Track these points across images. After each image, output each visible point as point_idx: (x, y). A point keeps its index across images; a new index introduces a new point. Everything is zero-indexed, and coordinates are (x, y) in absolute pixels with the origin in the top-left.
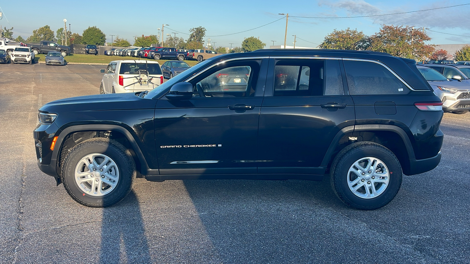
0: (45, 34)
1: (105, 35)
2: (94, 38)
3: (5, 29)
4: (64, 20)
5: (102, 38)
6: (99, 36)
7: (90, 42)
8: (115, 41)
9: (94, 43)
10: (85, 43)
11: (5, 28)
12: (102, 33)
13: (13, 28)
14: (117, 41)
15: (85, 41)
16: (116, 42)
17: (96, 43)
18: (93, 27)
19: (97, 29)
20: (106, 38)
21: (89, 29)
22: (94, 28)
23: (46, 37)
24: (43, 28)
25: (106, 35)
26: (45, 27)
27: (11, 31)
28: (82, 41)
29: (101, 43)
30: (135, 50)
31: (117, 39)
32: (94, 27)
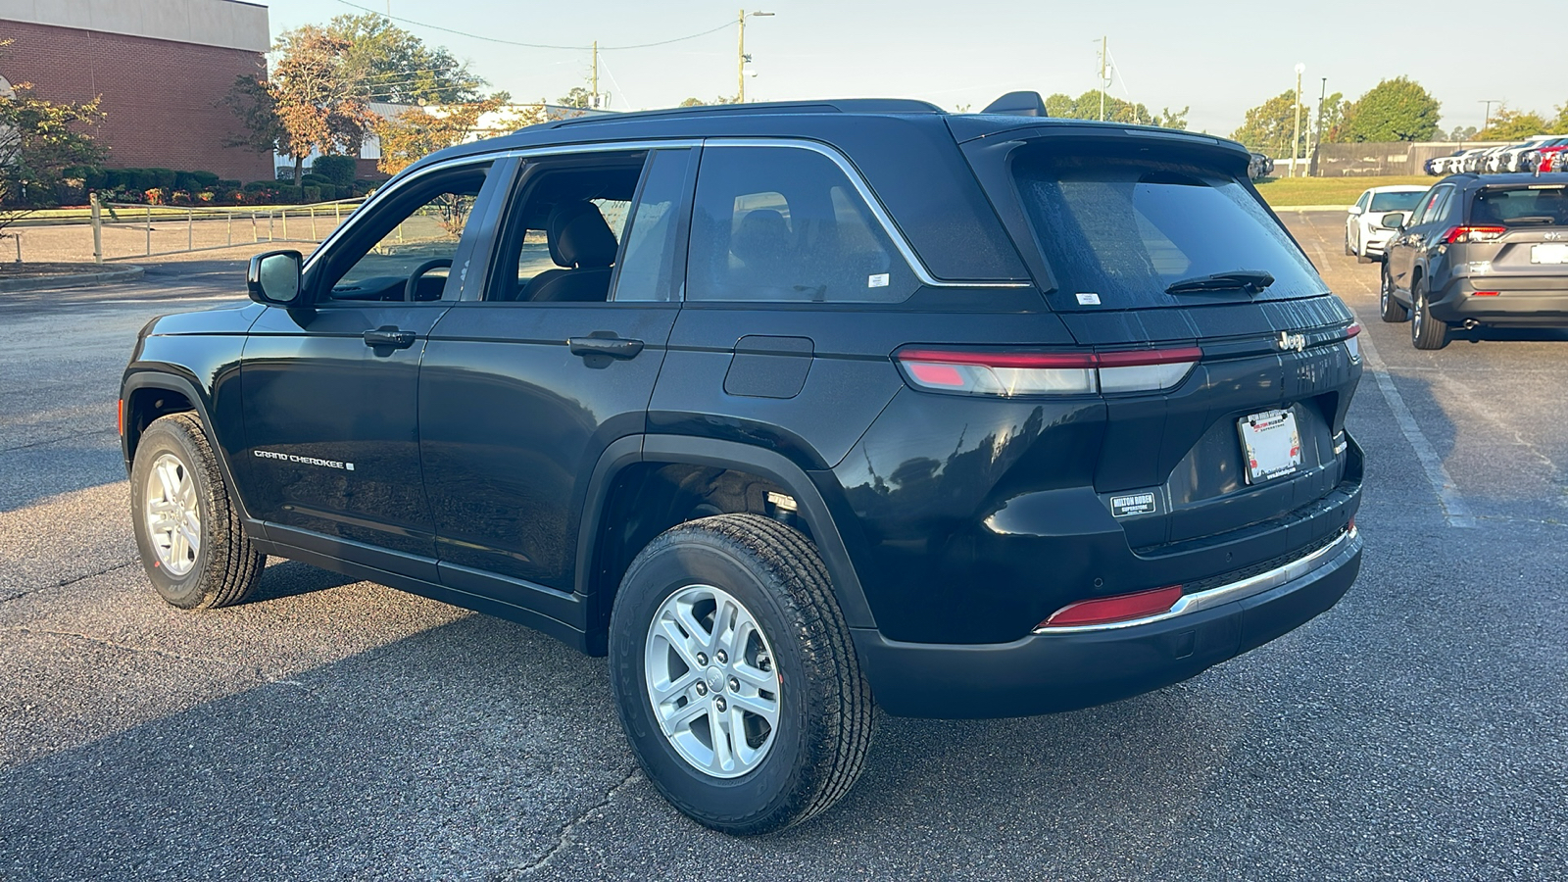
0: (1282, 120)
1: (1436, 104)
2: (1395, 118)
3: (1166, 113)
4: (1296, 69)
5: (1422, 116)
6: (1414, 108)
7: (1378, 131)
8: (1492, 121)
9: (1393, 134)
10: (1361, 137)
11: (1166, 110)
12: (1426, 99)
13: (1187, 108)
14: (1498, 122)
15: (1362, 130)
16: (1494, 125)
17: (1401, 135)
18: (1394, 79)
19: (1408, 84)
20: (1439, 112)
21: (1383, 88)
22: (1398, 81)
23: (1282, 127)
24: (1276, 102)
25: (1441, 103)
26: (1282, 96)
27: (1181, 119)
28: (1352, 132)
29: (1420, 131)
30: (1511, 152)
31: (1501, 114)
32: (1401, 79)
